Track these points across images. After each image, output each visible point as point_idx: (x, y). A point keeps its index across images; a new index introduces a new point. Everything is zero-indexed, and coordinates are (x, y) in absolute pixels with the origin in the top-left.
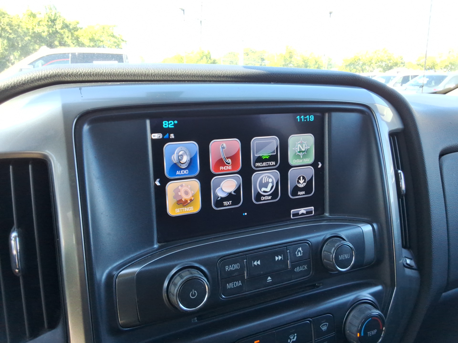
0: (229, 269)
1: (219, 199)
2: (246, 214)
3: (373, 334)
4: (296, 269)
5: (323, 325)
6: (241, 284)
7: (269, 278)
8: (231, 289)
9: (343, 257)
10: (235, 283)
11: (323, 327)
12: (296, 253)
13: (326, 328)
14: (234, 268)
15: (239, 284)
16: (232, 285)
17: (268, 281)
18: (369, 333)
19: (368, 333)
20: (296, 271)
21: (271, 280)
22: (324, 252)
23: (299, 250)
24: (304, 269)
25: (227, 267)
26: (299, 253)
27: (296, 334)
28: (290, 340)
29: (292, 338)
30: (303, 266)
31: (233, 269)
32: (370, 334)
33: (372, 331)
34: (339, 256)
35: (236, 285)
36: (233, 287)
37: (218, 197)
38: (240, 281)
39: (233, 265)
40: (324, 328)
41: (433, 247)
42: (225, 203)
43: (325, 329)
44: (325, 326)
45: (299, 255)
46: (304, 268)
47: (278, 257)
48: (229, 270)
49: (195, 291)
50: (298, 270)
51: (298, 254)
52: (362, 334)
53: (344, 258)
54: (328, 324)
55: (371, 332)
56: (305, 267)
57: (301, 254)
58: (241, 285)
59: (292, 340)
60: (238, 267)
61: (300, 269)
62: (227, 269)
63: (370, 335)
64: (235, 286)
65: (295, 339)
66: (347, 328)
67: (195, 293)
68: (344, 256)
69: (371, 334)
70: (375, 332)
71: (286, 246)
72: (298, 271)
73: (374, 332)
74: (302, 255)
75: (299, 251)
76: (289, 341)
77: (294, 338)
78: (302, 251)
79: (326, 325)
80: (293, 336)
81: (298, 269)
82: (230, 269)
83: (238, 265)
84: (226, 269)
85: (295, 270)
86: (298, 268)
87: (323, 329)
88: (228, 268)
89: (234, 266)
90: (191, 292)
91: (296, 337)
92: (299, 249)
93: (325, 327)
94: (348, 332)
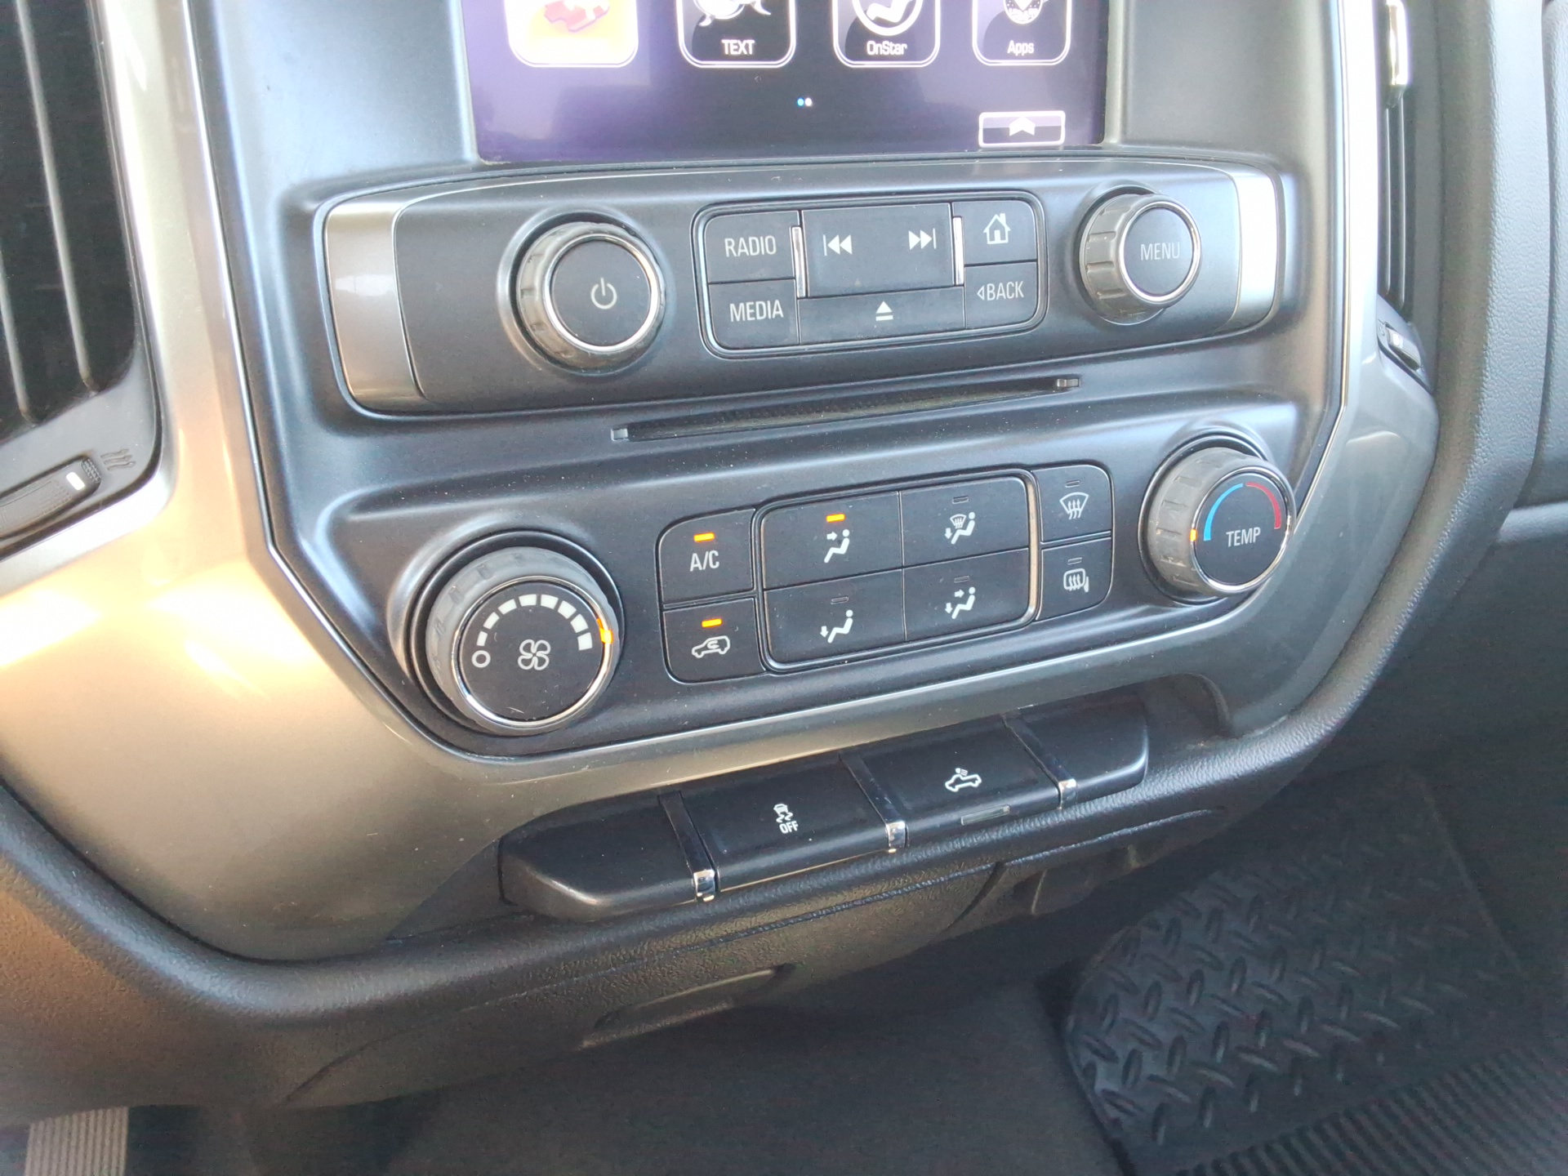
0: (736, 248)
1: (706, 23)
2: (809, 102)
3: (1246, 542)
4: (983, 288)
5: (1071, 499)
6: (781, 312)
7: (884, 308)
8: (744, 324)
9: (1156, 251)
10: (761, 306)
11: (1069, 504)
12: (987, 230)
13: (1080, 510)
14: (755, 250)
15: (775, 312)
16: (749, 311)
17: (879, 319)
18: (1233, 536)
19: (1230, 533)
20: (983, 298)
21: (890, 318)
22: (1088, 240)
23: (996, 221)
24: (1010, 295)
25: (730, 244)
26: (997, 233)
27: (972, 515)
28: (954, 531)
29: (958, 523)
30: (1010, 285)
31: (752, 254)
32: (1236, 538)
33: (1244, 531)
34: (1143, 246)
35: (761, 314)
36: (754, 319)
37: (703, 18)
38: (777, 302)
39: (750, 239)
40: (1075, 510)
41: (1493, 307)
42: (730, 45)
43: (1078, 512)
44: (1078, 502)
45: (998, 240)
46: (1012, 290)
47: (918, 235)
48: (739, 254)
49: (610, 286)
50: (991, 295)
51: (992, 238)
52: (1207, 537)
53: (1159, 255)
54: (1087, 496)
55: (1239, 531)
56: (1018, 289)
57: (1003, 237)
58: (782, 316)
59: (959, 533)
60: (771, 250)
61: (999, 295)
62: (730, 250)
63: (1236, 544)
64: (759, 318)
65: (968, 532)
66: (1155, 521)
67: (608, 289)
68: (1159, 248)
69: (1239, 541)
70: (1255, 535)
71: (950, 202)
72: (989, 299)
73: (1251, 535)
74: (1006, 241)
75: (997, 226)
76: (948, 533)
77: (965, 527)
78: (1007, 229)
79: (1082, 499)
80: (962, 518)
81: (989, 292)
82: (740, 251)
83: (770, 241)
84: (727, 248)
85: (978, 293)
86: (991, 288)
87: (1069, 511)
88: (732, 248)
89: (754, 242)
90: (596, 287)
91: (972, 525)
92: (996, 217)
93: (1076, 507)
94: (1159, 532)
